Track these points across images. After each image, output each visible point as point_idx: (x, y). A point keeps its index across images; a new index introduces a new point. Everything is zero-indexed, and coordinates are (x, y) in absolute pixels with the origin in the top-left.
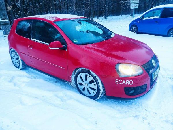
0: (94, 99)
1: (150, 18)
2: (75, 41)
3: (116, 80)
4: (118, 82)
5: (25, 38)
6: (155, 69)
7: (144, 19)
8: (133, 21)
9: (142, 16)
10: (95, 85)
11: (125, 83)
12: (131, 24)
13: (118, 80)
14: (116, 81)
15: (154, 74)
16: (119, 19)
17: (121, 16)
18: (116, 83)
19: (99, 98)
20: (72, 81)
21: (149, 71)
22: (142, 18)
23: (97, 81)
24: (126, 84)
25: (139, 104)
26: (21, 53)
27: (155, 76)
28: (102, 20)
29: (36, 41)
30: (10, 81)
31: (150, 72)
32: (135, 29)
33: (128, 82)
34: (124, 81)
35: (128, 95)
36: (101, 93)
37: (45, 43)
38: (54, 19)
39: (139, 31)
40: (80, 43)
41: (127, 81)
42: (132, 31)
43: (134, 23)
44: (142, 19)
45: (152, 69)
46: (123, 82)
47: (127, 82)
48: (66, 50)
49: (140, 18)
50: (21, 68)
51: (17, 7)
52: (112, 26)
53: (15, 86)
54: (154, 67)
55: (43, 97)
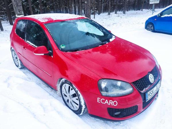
0: (77, 114)
1: (169, 16)
2: (63, 47)
3: (98, 98)
4: (100, 101)
5: (20, 39)
6: (153, 86)
7: (162, 17)
8: (150, 19)
9: (160, 14)
10: (77, 99)
11: (108, 103)
12: (147, 21)
13: (100, 98)
14: (98, 100)
15: (149, 93)
16: (139, 14)
17: (142, 10)
18: (98, 102)
19: (81, 114)
20: (58, 90)
21: (142, 90)
22: (159, 15)
23: (79, 96)
24: (110, 104)
25: (127, 127)
26: (18, 53)
27: (151, 94)
28: (120, 15)
29: (29, 43)
30: (5, 82)
31: (144, 90)
32: (151, 27)
33: (112, 103)
34: (107, 100)
35: (112, 116)
36: (83, 110)
37: (35, 46)
38: (47, 20)
39: (155, 30)
40: (68, 49)
41: (110, 101)
42: (148, 29)
43: (151, 20)
44: (160, 17)
45: (147, 86)
46: (106, 102)
47: (110, 103)
48: (52, 56)
49: (158, 15)
50: (20, 67)
51: (37, 1)
52: (128, 22)
53: (8, 87)
54: (151, 84)
55: (28, 103)
